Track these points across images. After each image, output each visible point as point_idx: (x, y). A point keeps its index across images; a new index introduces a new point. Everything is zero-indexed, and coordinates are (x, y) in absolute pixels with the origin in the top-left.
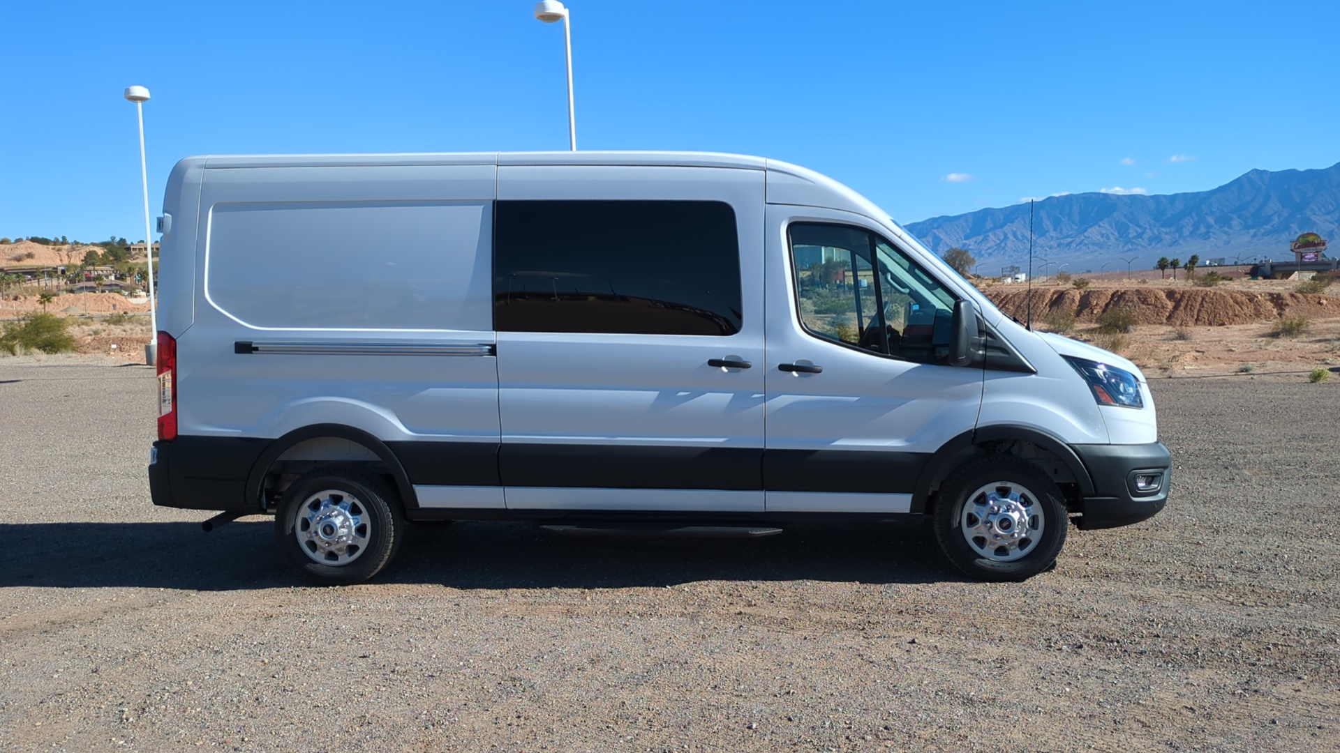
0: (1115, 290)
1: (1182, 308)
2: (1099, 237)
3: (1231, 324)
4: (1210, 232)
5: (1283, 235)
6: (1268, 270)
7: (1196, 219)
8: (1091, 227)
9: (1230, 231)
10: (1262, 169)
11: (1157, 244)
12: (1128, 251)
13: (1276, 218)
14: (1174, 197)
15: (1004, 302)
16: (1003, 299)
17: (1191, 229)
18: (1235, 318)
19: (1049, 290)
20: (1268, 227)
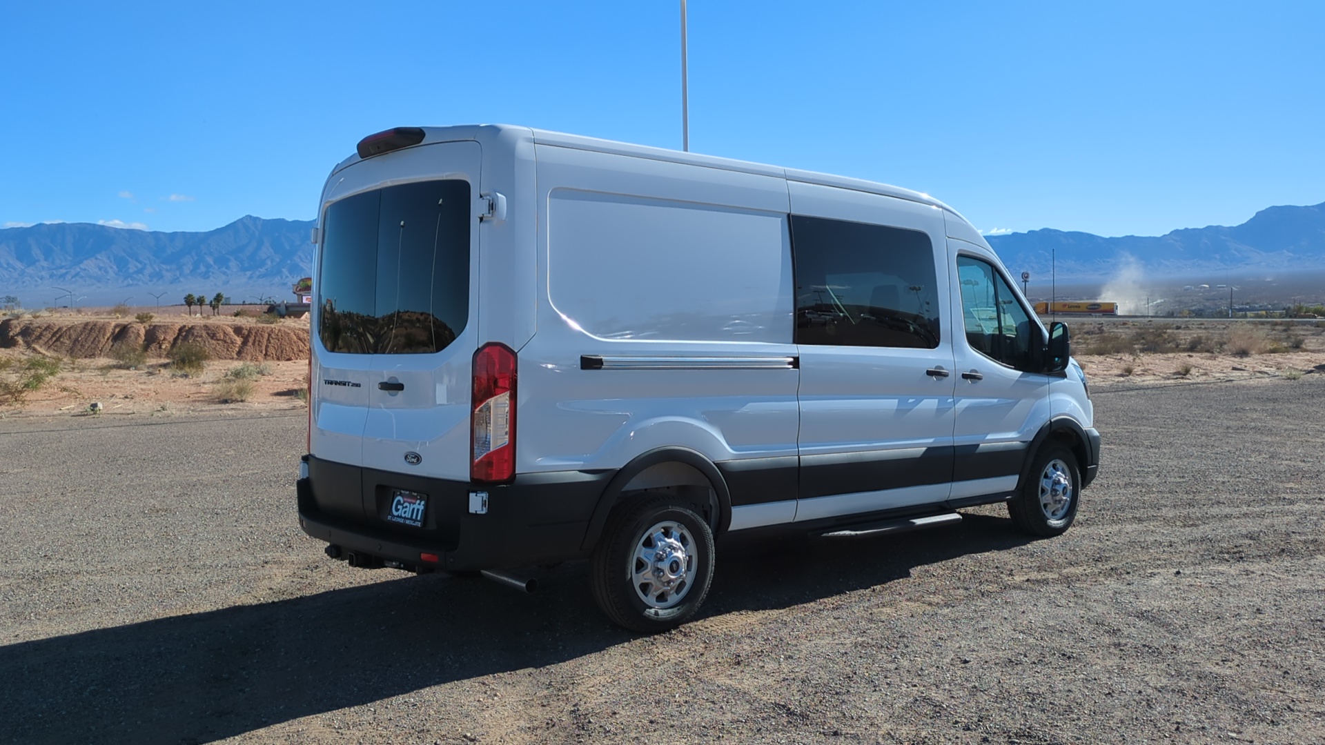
0: (182, 325)
1: (250, 344)
2: (97, 270)
3: (297, 359)
4: (210, 271)
5: (276, 279)
6: (283, 309)
7: (196, 258)
8: (86, 259)
9: (229, 272)
10: (255, 216)
11: (158, 280)
12: (127, 286)
13: (269, 262)
14: (174, 235)
15: (58, 336)
16: (57, 332)
17: (191, 268)
18: (301, 354)
19: (109, 323)
20: (263, 270)
